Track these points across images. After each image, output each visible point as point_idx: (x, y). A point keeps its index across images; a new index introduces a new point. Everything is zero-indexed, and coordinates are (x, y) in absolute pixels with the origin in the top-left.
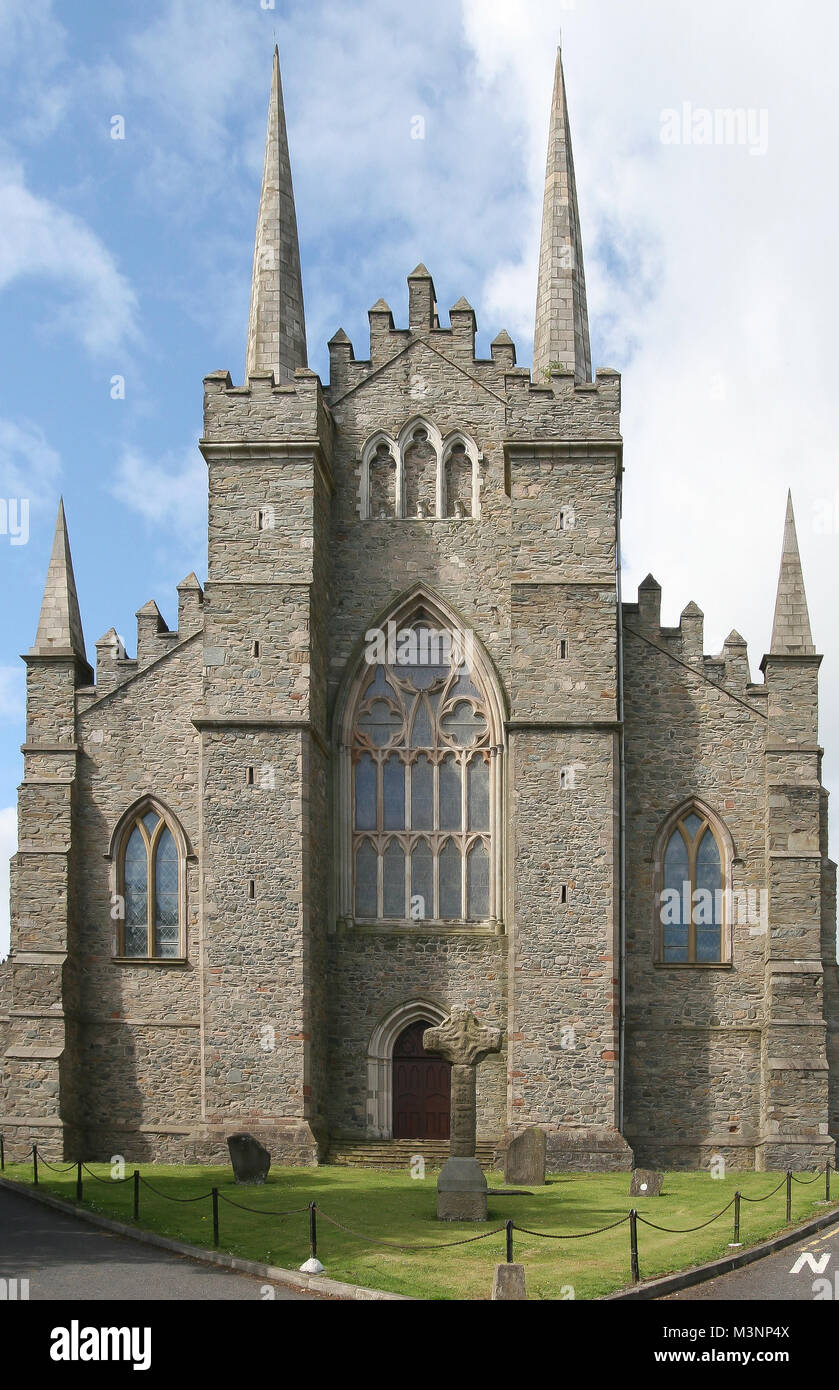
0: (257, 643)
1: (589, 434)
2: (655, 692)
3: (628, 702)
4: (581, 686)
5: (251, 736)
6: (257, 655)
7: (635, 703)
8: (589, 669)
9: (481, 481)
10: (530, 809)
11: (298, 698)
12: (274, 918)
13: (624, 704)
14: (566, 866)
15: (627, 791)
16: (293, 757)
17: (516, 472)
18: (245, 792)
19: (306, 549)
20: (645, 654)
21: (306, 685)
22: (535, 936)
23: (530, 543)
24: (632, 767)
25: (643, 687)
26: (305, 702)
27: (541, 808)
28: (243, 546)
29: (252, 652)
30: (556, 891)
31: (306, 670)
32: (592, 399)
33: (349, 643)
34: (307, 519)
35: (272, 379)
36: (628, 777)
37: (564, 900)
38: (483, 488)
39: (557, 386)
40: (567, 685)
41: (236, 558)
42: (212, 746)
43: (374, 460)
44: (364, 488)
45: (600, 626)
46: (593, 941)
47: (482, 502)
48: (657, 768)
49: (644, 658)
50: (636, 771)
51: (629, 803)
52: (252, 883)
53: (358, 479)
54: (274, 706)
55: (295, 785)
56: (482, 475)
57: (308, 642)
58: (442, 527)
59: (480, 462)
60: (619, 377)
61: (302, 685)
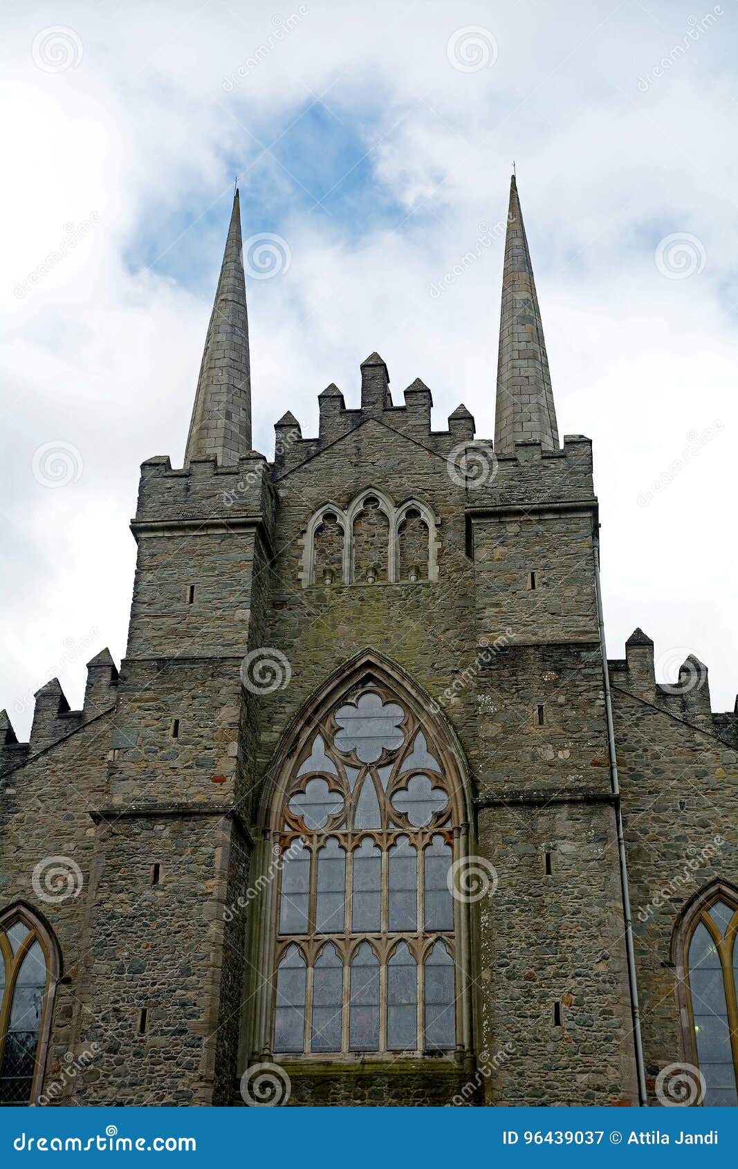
0: (177, 722)
1: (559, 498)
2: (656, 757)
3: (623, 769)
4: (564, 755)
5: (161, 827)
6: (175, 735)
7: (631, 769)
8: (574, 736)
9: (439, 545)
10: (508, 902)
11: (221, 780)
12: (168, 1059)
13: (619, 772)
14: (556, 975)
15: (631, 876)
16: (210, 850)
17: (478, 536)
18: (148, 893)
19: (242, 621)
20: (639, 715)
21: (232, 765)
22: (520, 1074)
23: (497, 605)
24: (635, 846)
25: (640, 752)
26: (230, 783)
27: (522, 901)
28: (169, 621)
29: (171, 731)
30: (547, 1011)
31: (234, 748)
32: (562, 464)
33: (283, 716)
34: (245, 591)
35: (215, 461)
36: (630, 857)
37: (558, 1022)
38: (440, 551)
39: (522, 455)
40: (549, 755)
41: (160, 633)
42: (112, 841)
43: (320, 529)
44: (308, 556)
45: (585, 688)
46: (601, 1080)
47: (438, 564)
48: (666, 846)
49: (638, 719)
50: (640, 850)
51: (635, 890)
52: (144, 1011)
53: (302, 548)
54: (191, 791)
55: (210, 883)
56: (440, 538)
57: (238, 718)
58: (396, 591)
59: (437, 526)
60: (590, 442)
61: (227, 766)
